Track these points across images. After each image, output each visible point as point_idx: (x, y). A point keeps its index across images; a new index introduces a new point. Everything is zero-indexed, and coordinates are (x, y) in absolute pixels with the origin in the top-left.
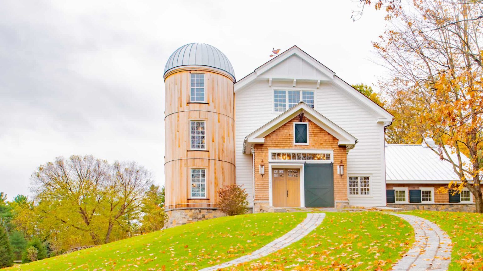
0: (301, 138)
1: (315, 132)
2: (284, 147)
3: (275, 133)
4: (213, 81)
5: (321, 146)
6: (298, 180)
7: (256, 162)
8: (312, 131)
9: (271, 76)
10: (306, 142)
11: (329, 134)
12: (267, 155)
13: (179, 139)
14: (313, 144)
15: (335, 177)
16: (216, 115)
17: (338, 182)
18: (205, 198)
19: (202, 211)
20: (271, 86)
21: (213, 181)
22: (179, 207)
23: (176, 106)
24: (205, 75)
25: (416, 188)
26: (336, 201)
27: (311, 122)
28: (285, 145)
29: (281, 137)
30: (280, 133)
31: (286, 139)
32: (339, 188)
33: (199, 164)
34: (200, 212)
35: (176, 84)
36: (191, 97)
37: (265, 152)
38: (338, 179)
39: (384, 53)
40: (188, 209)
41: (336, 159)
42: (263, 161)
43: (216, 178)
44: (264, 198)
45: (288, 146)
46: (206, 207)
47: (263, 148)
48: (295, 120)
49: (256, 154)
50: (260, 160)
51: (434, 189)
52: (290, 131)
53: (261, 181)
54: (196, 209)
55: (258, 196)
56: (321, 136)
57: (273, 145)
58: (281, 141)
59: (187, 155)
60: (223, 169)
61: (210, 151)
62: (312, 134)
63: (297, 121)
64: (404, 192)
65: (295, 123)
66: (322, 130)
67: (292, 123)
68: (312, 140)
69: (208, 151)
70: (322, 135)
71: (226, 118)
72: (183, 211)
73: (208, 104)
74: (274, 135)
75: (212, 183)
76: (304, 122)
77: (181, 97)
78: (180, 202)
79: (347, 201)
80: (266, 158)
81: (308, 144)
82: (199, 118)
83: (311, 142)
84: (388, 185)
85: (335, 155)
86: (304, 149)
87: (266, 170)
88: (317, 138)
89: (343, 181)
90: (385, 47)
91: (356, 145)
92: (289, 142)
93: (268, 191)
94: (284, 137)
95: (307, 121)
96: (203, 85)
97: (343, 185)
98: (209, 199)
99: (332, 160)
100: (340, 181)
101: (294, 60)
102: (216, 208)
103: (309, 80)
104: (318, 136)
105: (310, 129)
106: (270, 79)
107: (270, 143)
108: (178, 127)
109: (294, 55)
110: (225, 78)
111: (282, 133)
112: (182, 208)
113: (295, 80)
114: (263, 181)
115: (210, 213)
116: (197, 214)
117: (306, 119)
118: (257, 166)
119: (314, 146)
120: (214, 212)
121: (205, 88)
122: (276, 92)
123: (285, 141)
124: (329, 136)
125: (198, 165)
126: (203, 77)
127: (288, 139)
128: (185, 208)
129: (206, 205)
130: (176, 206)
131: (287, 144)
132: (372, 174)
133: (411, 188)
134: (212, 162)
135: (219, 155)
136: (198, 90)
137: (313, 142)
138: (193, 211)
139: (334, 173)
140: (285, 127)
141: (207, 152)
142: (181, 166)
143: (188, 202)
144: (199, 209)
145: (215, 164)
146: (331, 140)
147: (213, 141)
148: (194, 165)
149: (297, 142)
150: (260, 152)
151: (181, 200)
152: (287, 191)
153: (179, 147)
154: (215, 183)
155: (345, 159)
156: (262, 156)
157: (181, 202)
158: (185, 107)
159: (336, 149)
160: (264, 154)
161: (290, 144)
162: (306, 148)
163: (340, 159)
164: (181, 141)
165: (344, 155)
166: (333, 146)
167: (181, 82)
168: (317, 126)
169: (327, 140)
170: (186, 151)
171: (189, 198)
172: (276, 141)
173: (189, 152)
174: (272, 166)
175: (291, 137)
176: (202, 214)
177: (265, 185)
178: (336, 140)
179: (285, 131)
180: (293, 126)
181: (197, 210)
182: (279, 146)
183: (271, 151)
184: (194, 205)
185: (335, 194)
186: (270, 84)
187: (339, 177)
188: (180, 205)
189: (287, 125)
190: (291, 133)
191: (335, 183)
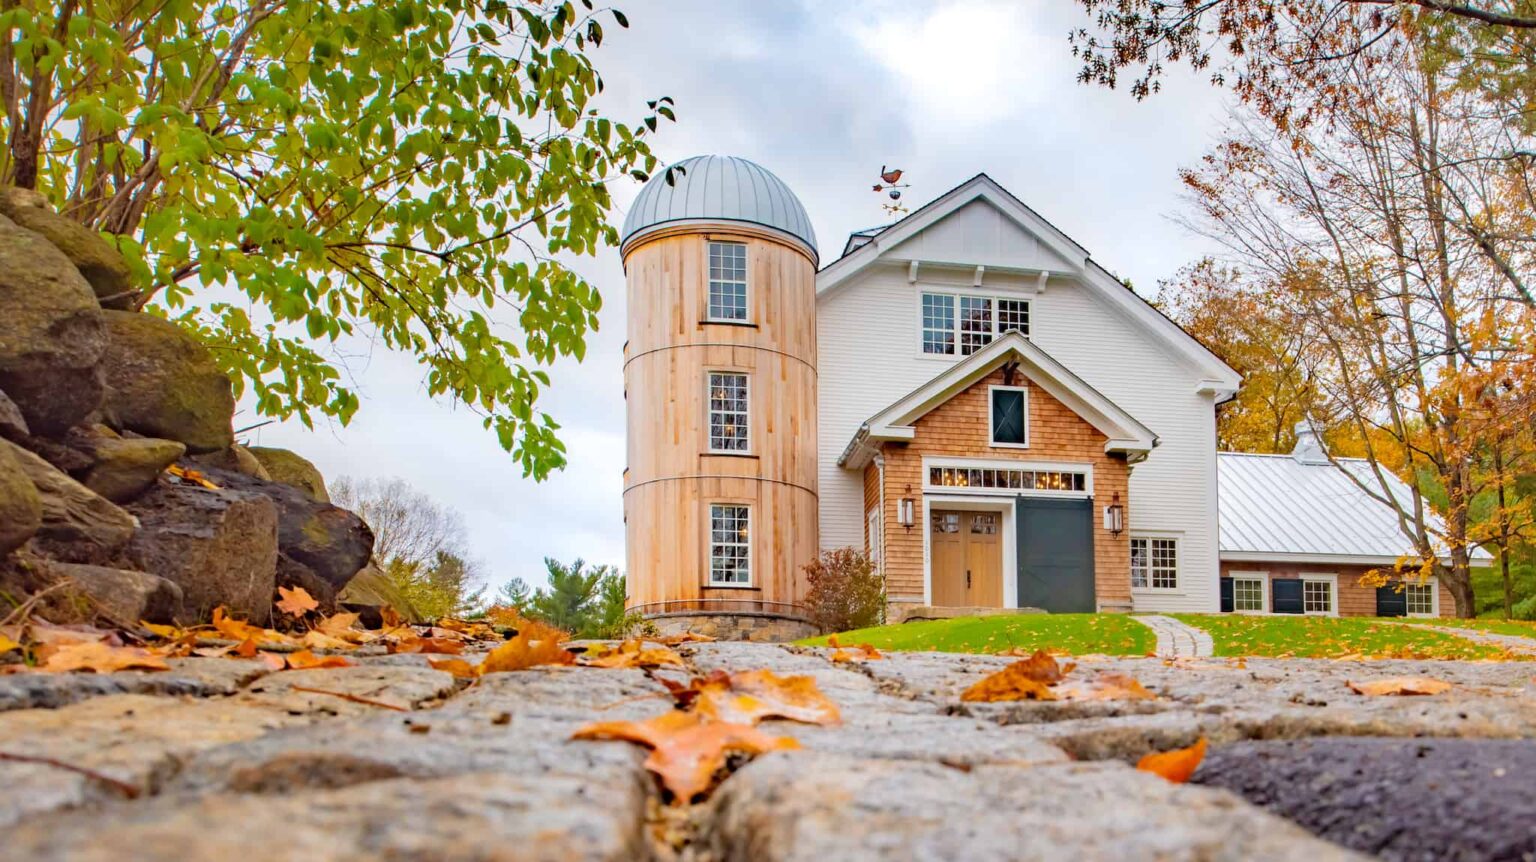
0: (1010, 431)
1: (1044, 413)
2: (962, 454)
3: (940, 413)
4: (769, 265)
5: (1062, 453)
6: (998, 542)
7: (887, 491)
8: (1038, 412)
9: (916, 254)
10: (1021, 440)
11: (1081, 420)
12: (917, 474)
13: (677, 422)
14: (1041, 446)
15: (1096, 537)
16: (777, 360)
17: (1106, 552)
18: (749, 584)
19: (741, 621)
20: (913, 283)
21: (770, 539)
22: (676, 609)
23: (668, 330)
24: (748, 248)
25: (1290, 576)
26: (1100, 602)
27: (1036, 386)
28: (966, 448)
29: (955, 425)
30: (952, 413)
31: (968, 432)
32: (1107, 565)
33: (733, 493)
34: (736, 623)
35: (667, 270)
36: (709, 306)
37: (913, 463)
38: (1104, 543)
39: (1213, 203)
40: (704, 615)
41: (1099, 487)
42: (909, 490)
43: (776, 532)
44: (909, 590)
45: (975, 449)
46: (752, 611)
47: (908, 452)
48: (994, 381)
49: (888, 468)
50: (899, 486)
51: (1339, 578)
52: (979, 409)
53: (903, 543)
54: (726, 615)
55: (895, 584)
56: (1061, 425)
57: (932, 447)
58: (956, 437)
59: (700, 467)
60: (793, 507)
61: (762, 459)
62: (1037, 418)
63: (998, 382)
64: (1258, 584)
65: (992, 387)
66: (1063, 409)
67: (984, 386)
68: (1037, 435)
69: (757, 458)
70: (1062, 423)
71: (800, 367)
72: (689, 619)
73: (756, 326)
74: (938, 418)
75: (766, 547)
76: (1016, 385)
77: (681, 307)
78: (679, 596)
79: (1128, 603)
80: (917, 481)
81: (1026, 445)
82: (734, 365)
83: (1033, 440)
84: (1225, 565)
85: (1099, 476)
86: (1016, 458)
87: (917, 516)
88: (1049, 430)
89: (1116, 549)
90: (1212, 185)
91: (1153, 454)
92: (975, 438)
93: (922, 570)
94: (962, 426)
95: (1023, 383)
96: (741, 274)
97: (1118, 560)
98: (758, 589)
99: (1089, 490)
100: (1109, 549)
101: (979, 211)
102: (777, 614)
103: (1019, 270)
104: (1053, 424)
105: (1033, 407)
106: (915, 264)
107: (927, 441)
108: (672, 388)
109: (980, 199)
110: (797, 255)
111: (959, 414)
112: (685, 612)
113: (981, 269)
114: (908, 543)
115: (763, 626)
116: (726, 629)
117: (1020, 377)
118: (892, 502)
119: (1041, 452)
120: (771, 624)
121: (749, 282)
122: (927, 299)
123: (965, 437)
124: (1083, 426)
125: (730, 495)
126: (742, 252)
127: (974, 432)
128: (696, 612)
129: (752, 605)
130: (668, 607)
131: (971, 443)
132: (1183, 532)
133: (1278, 576)
134: (767, 488)
135: (784, 470)
136: (728, 287)
137: (1039, 441)
138: (717, 620)
139: (1096, 526)
140: (967, 397)
141: (754, 461)
142: (682, 498)
143: (702, 596)
144: (732, 616)
145: (775, 493)
146: (1086, 438)
147: (770, 431)
148: (719, 495)
149: (997, 439)
150: (900, 463)
151: (682, 589)
152: (969, 573)
153: (676, 442)
154: (776, 546)
155: (1123, 488)
156: (905, 474)
157: (683, 596)
158: (693, 333)
159: (1099, 460)
160: (910, 469)
161: (981, 444)
162: (1021, 457)
163: (1110, 488)
164: (682, 429)
165: (1121, 477)
166: (1093, 454)
167: (681, 264)
168: (1051, 399)
169: (1078, 437)
170: (695, 457)
171: (706, 585)
172: (943, 436)
173: (705, 460)
174: (931, 503)
175: (982, 426)
176: (741, 629)
177: (912, 555)
178: (1100, 438)
179: (968, 408)
180: (987, 395)
181: (729, 619)
182: (949, 448)
183: (928, 463)
184: (719, 605)
185: (1097, 582)
186: (913, 278)
187: (1108, 538)
188: (680, 605)
189: (972, 391)
190: (981, 416)
191: (1096, 554)
